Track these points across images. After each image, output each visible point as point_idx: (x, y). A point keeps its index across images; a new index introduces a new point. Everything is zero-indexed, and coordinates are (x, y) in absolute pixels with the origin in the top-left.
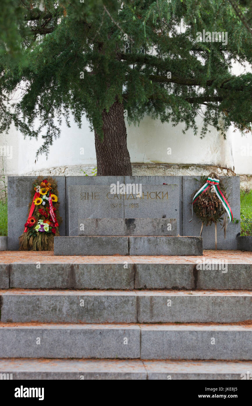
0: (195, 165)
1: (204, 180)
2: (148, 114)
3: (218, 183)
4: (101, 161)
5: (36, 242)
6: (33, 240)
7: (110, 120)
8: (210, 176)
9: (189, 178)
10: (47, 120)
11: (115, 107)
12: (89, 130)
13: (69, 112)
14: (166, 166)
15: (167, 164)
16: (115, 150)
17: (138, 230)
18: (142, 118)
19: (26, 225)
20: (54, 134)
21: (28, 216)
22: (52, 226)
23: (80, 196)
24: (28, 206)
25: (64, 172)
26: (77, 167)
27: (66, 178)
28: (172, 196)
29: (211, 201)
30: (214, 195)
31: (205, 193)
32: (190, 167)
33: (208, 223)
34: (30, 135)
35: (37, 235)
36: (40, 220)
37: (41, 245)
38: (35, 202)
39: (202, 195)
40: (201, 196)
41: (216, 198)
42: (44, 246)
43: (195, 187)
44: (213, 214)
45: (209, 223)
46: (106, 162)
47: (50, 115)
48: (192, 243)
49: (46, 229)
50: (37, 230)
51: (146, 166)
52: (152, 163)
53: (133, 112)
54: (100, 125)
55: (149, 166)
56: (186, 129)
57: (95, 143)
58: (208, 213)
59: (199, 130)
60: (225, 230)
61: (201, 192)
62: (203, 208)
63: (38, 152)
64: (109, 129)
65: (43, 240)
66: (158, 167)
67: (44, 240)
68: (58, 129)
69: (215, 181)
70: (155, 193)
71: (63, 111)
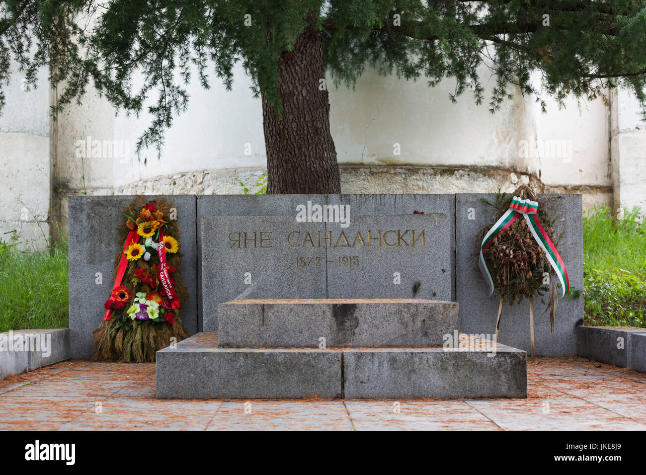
0: (467, 167)
1: (503, 202)
2: (373, 65)
3: (536, 210)
4: (275, 161)
5: (130, 342)
6: (124, 338)
7: (295, 75)
8: (517, 193)
9: (471, 199)
10: (158, 73)
11: (305, 47)
12: (251, 93)
13: (205, 56)
14: (409, 170)
15: (411, 165)
16: (305, 137)
17: (364, 331)
18: (359, 73)
19: (109, 305)
20: (174, 102)
21: (112, 283)
22: (165, 308)
23: (227, 240)
24: (113, 261)
25: (201, 183)
26: (228, 172)
27: (197, 199)
28: (434, 239)
29: (521, 249)
30: (528, 236)
31: (506, 232)
32: (456, 172)
33: (514, 297)
34: (126, 106)
35: (131, 328)
36: (139, 294)
37: (140, 351)
38: (128, 252)
39: (500, 236)
40: (498, 238)
41: (531, 244)
42: (149, 352)
43: (483, 219)
44: (526, 280)
45: (517, 299)
46: (286, 162)
47: (165, 63)
48: (500, 366)
49: (152, 313)
50: (133, 316)
51: (368, 171)
52: (381, 163)
53: (344, 59)
54: (272, 82)
55: (374, 170)
56: (459, 93)
57: (264, 124)
58: (514, 277)
59: (488, 95)
60: (552, 314)
61: (498, 230)
62: (503, 265)
63: (140, 143)
64: (291, 94)
65: (145, 338)
66: (392, 172)
67: (148, 338)
68: (182, 93)
69: (529, 206)
70: (397, 232)
71: (193, 54)
